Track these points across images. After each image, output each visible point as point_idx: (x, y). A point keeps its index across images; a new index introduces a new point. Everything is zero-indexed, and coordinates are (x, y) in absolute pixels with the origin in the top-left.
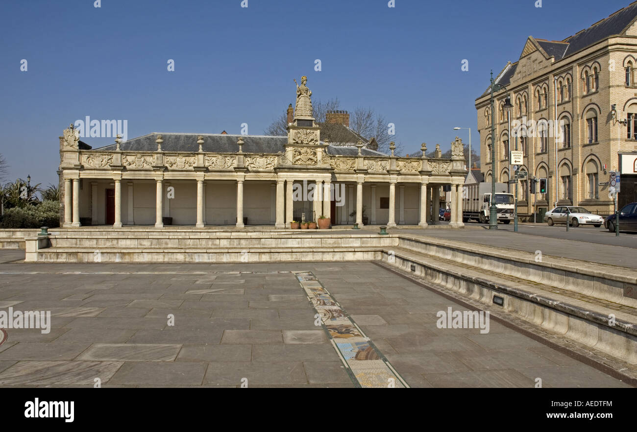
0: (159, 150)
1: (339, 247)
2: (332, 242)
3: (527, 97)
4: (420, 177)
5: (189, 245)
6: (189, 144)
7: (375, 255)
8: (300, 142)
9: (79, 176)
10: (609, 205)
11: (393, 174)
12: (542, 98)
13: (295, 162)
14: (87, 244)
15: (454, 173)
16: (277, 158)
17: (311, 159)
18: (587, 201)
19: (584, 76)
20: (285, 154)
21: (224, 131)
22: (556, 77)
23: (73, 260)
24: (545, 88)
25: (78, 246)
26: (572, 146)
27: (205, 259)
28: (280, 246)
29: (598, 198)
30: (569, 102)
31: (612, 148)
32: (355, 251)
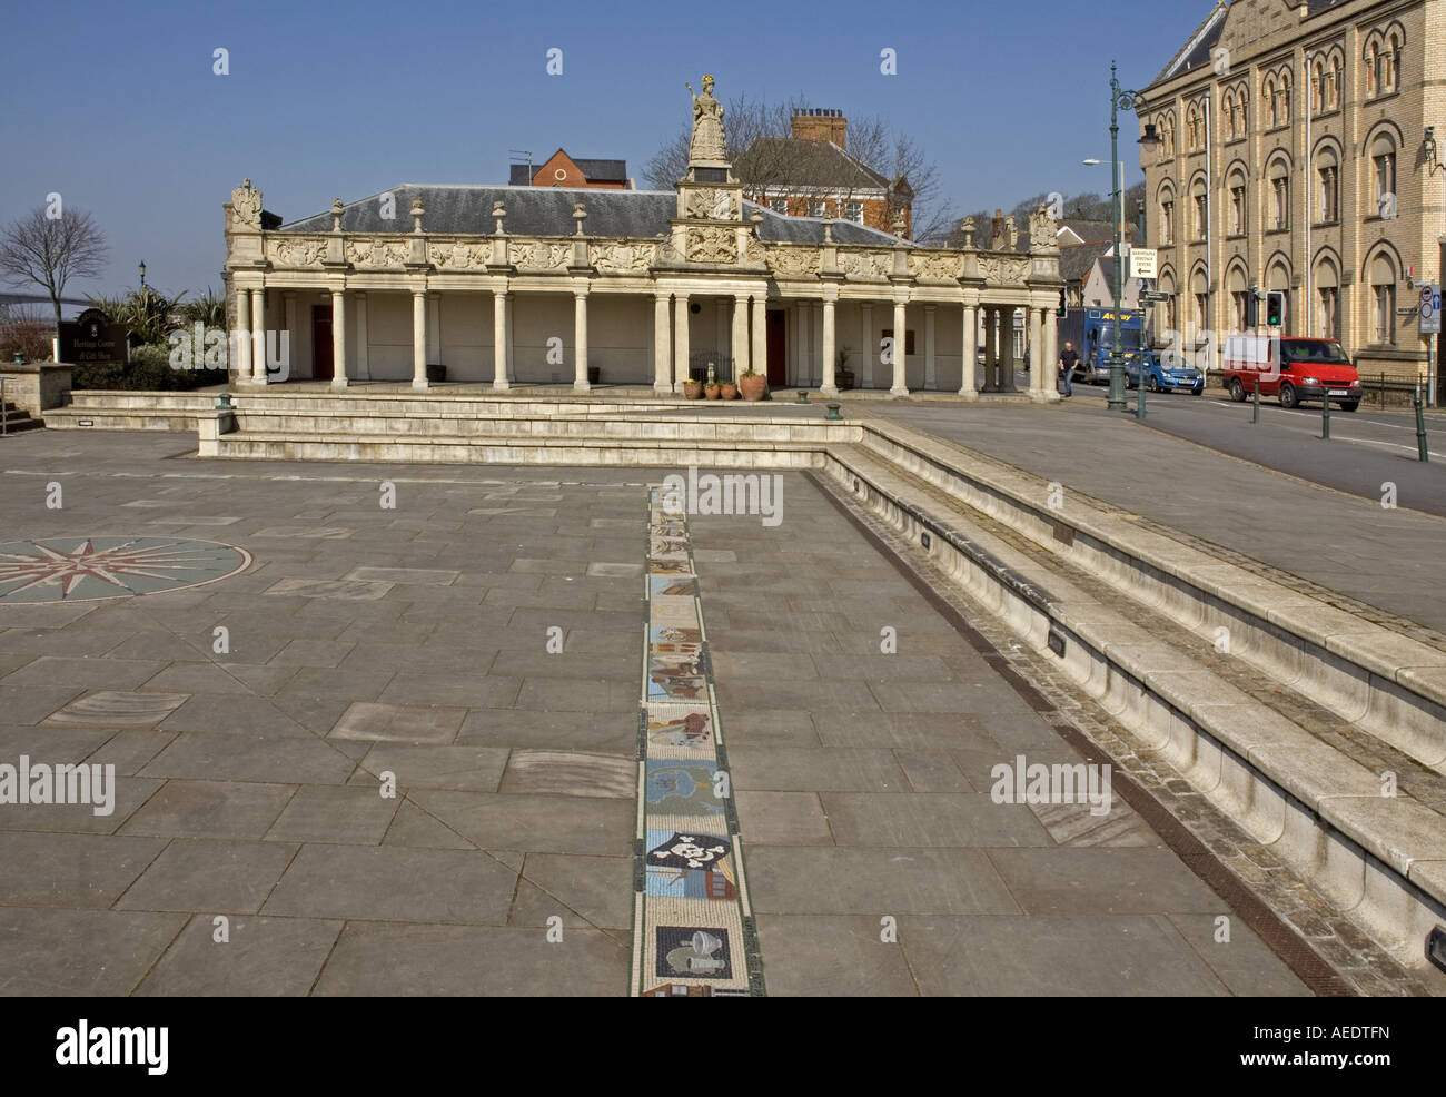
0: (418, 231)
1: (748, 442)
2: (735, 431)
3: (1246, 96)
4: (959, 290)
5: (477, 430)
6: (476, 211)
7: (812, 458)
8: (700, 214)
9: (264, 283)
10: (1416, 361)
11: (900, 283)
12: (1280, 101)
13: (691, 257)
14: (298, 425)
15: (1035, 282)
16: (654, 246)
17: (725, 252)
18: (1372, 348)
19: (1371, 54)
20: (670, 241)
21: (561, 150)
22: (1310, 54)
23: (277, 455)
24: (1285, 77)
25: (283, 430)
26: (1342, 219)
27: (505, 457)
28: (639, 436)
29: (1394, 344)
30: (1336, 113)
31: (1427, 229)
32: (775, 451)
